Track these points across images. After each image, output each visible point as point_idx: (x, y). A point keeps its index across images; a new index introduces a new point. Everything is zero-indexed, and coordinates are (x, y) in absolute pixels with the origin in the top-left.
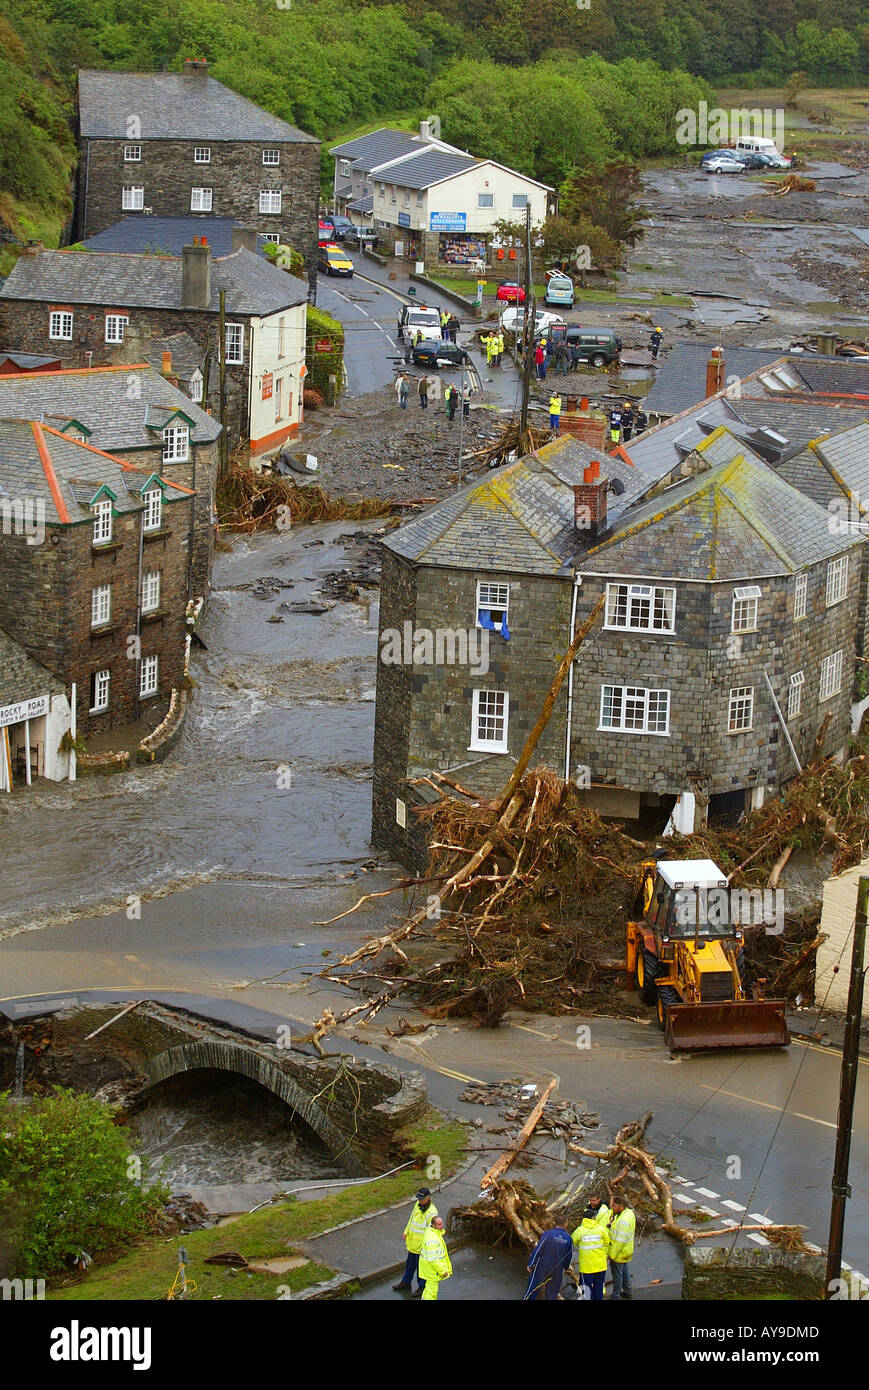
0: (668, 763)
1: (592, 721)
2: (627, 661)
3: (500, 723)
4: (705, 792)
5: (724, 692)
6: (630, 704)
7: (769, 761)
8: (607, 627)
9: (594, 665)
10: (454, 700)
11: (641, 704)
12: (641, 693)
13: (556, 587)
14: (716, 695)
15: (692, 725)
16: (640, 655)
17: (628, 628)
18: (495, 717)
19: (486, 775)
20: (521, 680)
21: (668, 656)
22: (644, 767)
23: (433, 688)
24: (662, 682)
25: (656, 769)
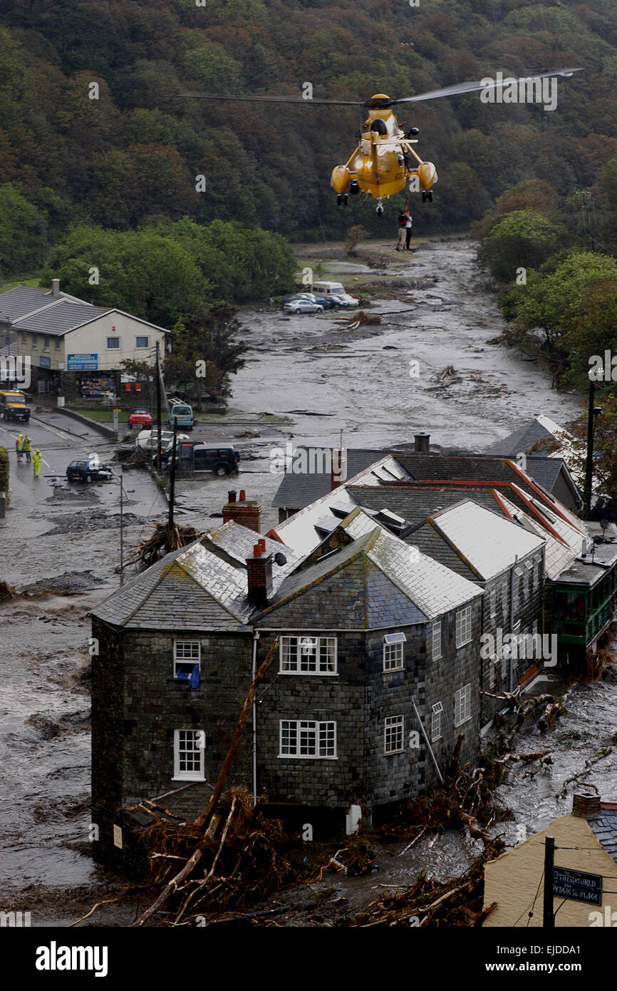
0: (338, 781)
1: (274, 751)
2: (299, 699)
3: (198, 756)
4: (369, 804)
5: (380, 721)
6: (303, 734)
7: (419, 776)
8: (282, 672)
9: (273, 704)
10: (158, 739)
11: (312, 734)
12: (312, 725)
13: (240, 642)
14: (374, 723)
15: (355, 749)
16: (311, 693)
17: (299, 672)
18: (192, 751)
19: (188, 799)
20: (214, 719)
21: (333, 693)
22: (319, 786)
23: (141, 731)
24: (329, 715)
25: (327, 787)
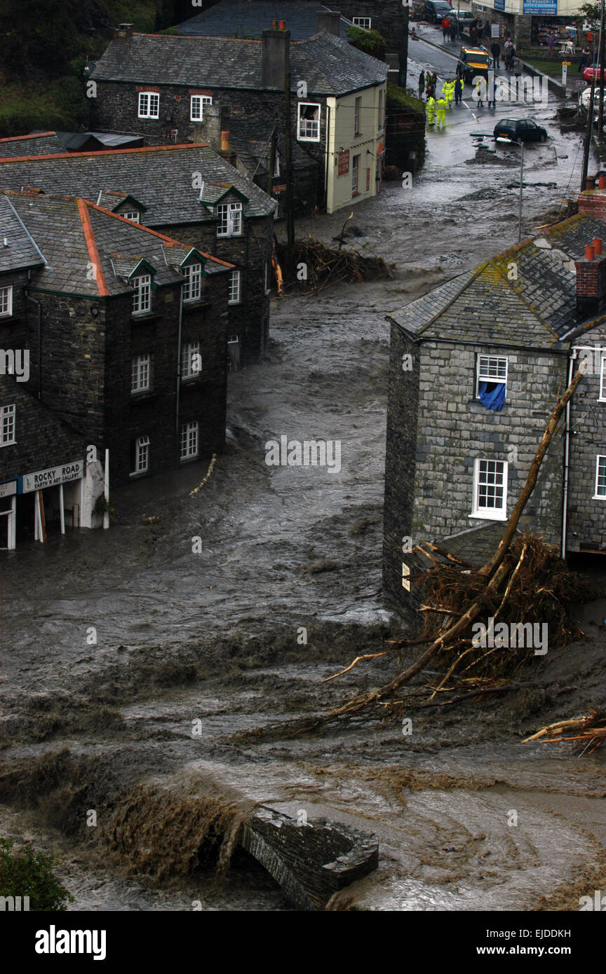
1: (589, 490)
3: (500, 491)
8: (602, 400)
9: (590, 436)
13: (553, 360)
18: (494, 485)
